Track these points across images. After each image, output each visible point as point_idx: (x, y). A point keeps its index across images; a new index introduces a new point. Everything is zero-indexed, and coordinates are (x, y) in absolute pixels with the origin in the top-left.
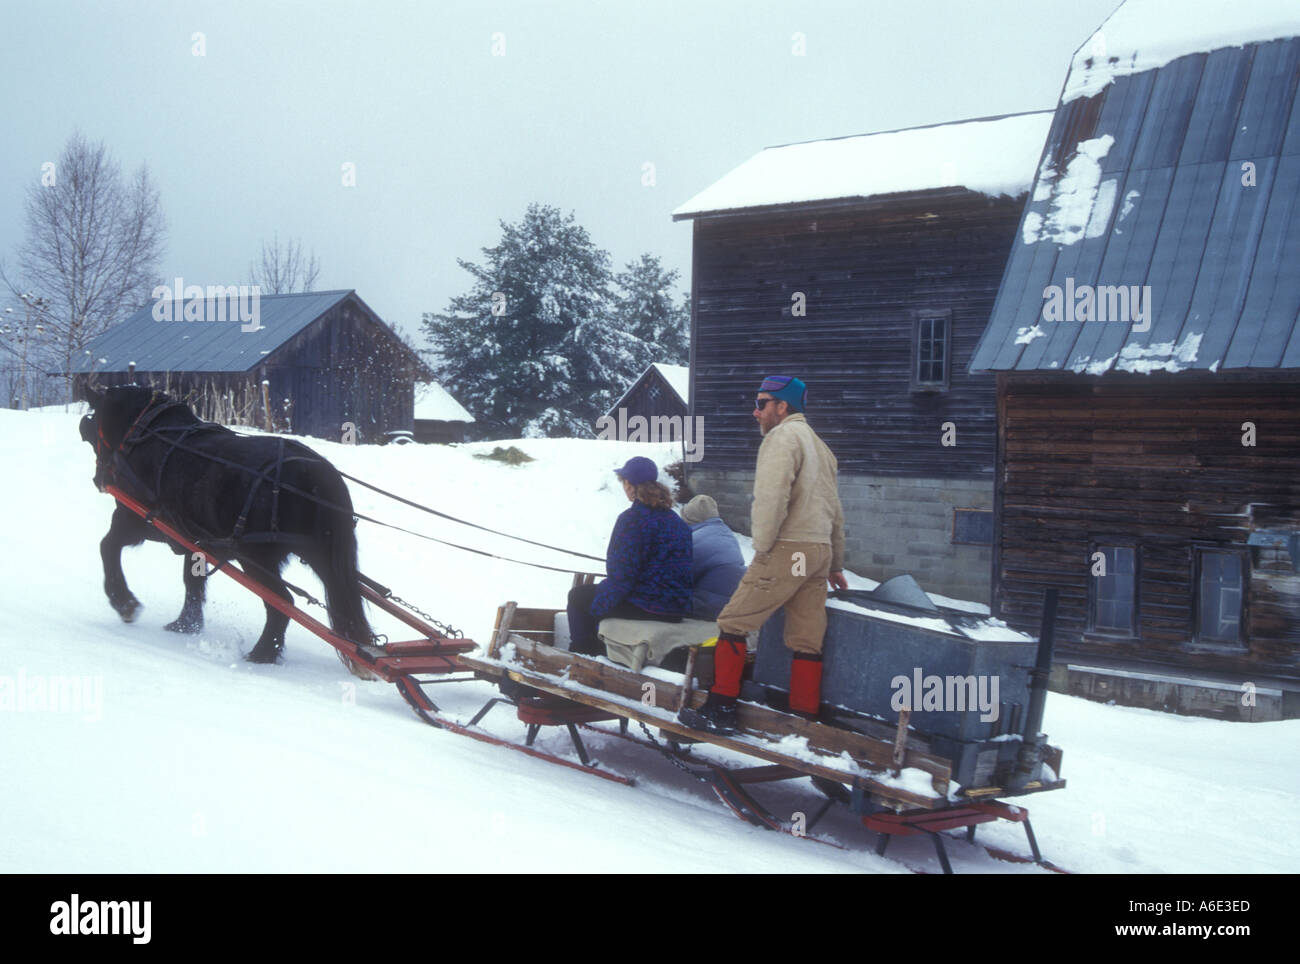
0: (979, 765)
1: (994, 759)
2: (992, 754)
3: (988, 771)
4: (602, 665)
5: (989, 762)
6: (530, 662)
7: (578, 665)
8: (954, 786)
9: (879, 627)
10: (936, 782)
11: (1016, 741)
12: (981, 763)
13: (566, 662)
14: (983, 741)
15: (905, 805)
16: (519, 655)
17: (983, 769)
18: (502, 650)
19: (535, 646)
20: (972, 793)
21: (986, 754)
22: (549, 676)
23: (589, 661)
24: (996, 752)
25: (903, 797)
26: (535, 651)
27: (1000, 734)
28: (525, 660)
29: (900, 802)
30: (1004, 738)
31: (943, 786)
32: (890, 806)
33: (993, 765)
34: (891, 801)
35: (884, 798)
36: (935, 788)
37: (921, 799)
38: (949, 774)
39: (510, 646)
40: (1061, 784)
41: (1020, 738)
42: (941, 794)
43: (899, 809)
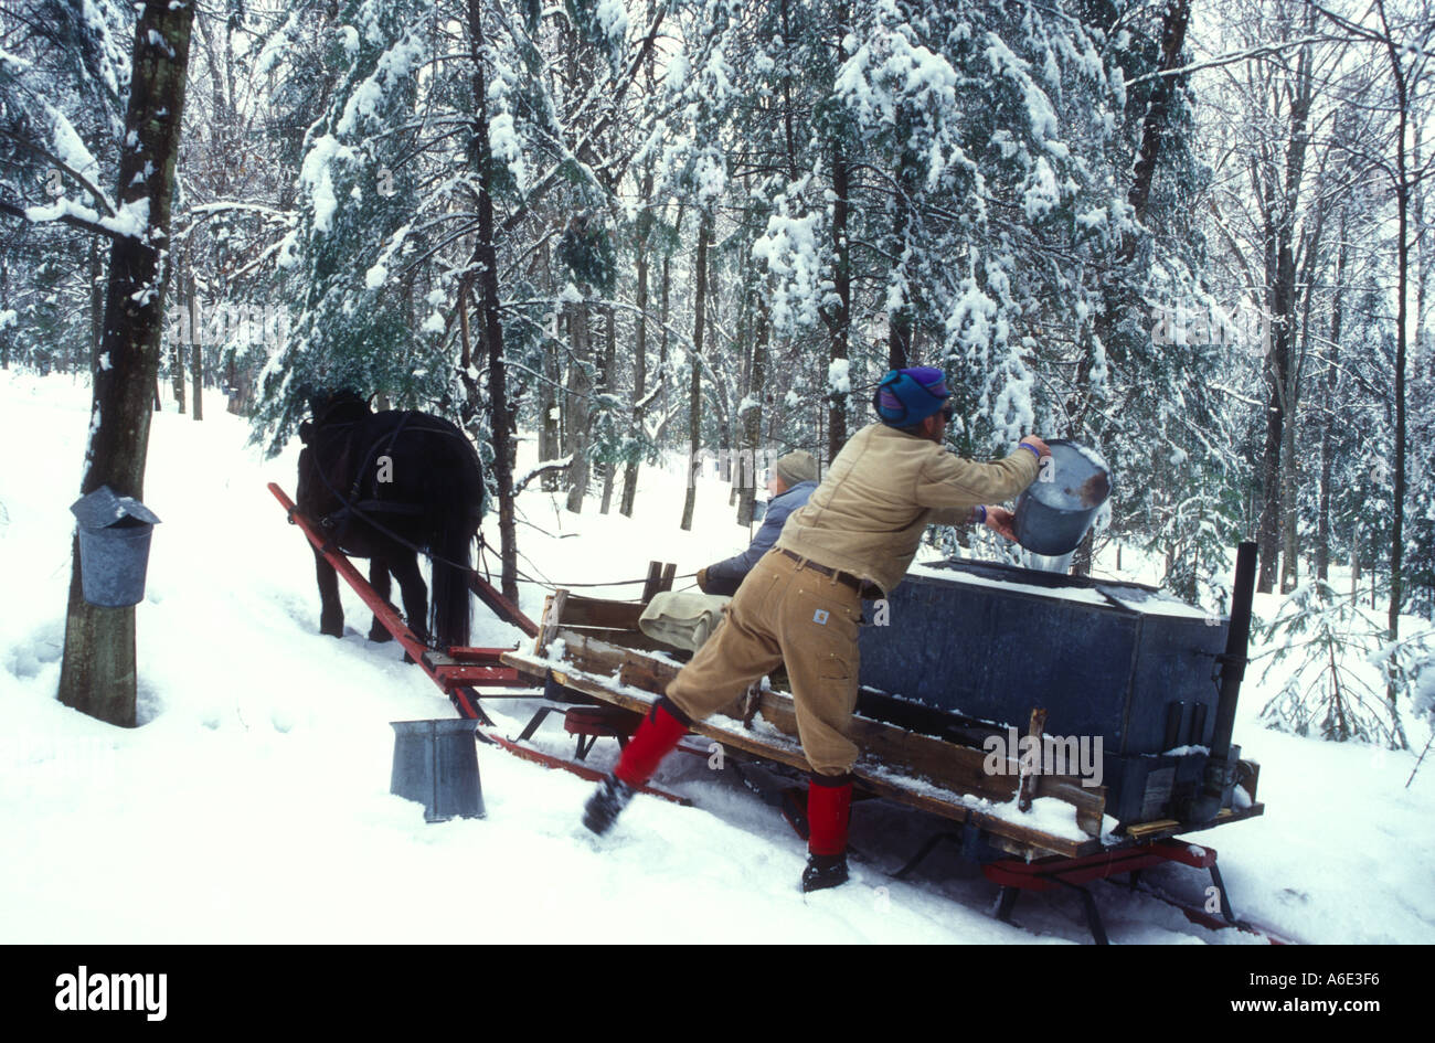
0: (1148, 791)
1: (1171, 781)
2: (1168, 774)
3: (1162, 797)
4: (657, 662)
5: (1164, 784)
6: (580, 660)
7: (630, 663)
8: (1110, 823)
9: (1005, 602)
10: (1082, 818)
11: (1199, 754)
12: (1153, 786)
13: (618, 659)
14: (1154, 756)
15: (1038, 852)
16: (568, 653)
17: (1154, 795)
18: (548, 647)
19: (586, 642)
20: (1135, 830)
21: (1157, 774)
22: (599, 678)
23: (643, 658)
24: (1173, 770)
25: (1036, 841)
26: (585, 647)
27: (1177, 745)
28: (574, 659)
29: (1032, 847)
30: (1183, 750)
31: (1092, 824)
32: (1017, 853)
33: (1170, 789)
34: (1018, 845)
35: (1008, 841)
36: (1081, 826)
37: (1061, 843)
38: (1103, 806)
39: (559, 642)
40: (1257, 810)
41: (1205, 750)
42: (1090, 835)
43: (1030, 857)
